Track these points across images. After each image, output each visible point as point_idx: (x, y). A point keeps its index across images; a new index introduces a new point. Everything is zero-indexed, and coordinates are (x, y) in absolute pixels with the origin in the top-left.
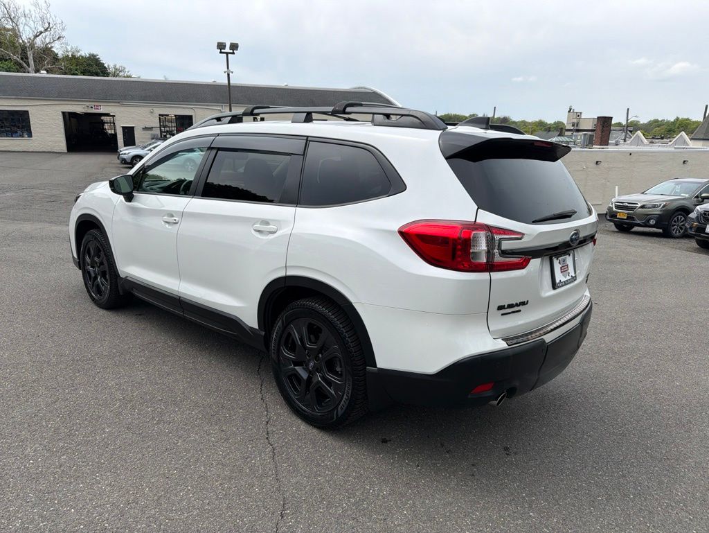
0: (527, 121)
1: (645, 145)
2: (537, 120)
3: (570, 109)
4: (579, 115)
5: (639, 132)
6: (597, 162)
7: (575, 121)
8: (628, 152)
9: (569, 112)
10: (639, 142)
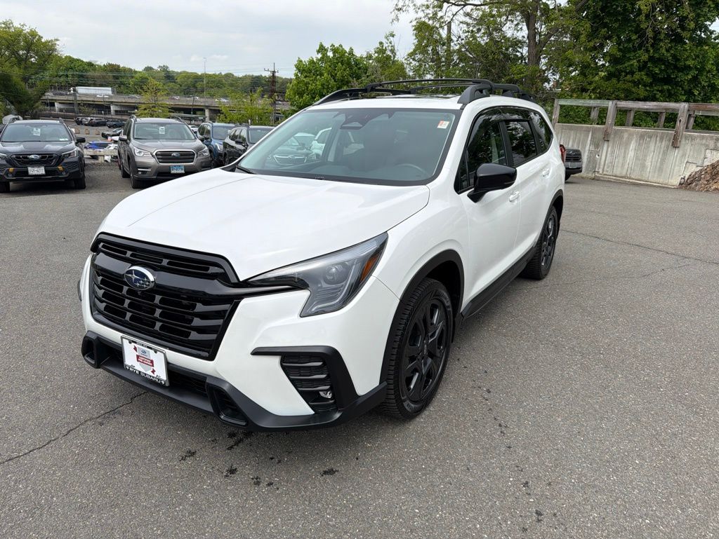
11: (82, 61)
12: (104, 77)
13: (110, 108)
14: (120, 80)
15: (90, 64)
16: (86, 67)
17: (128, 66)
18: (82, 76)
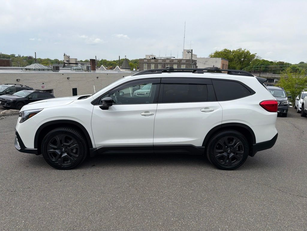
0: (42, 58)
1: (105, 70)
2: (47, 58)
3: (65, 55)
4: (69, 57)
5: (102, 65)
6: (97, 77)
7: (68, 59)
8: (107, 73)
9: (64, 55)
10: (103, 70)
11: (268, 61)
12: (275, 67)
13: (274, 80)
14: (283, 68)
15: (272, 62)
16: (269, 63)
17: (288, 62)
18: (267, 67)
